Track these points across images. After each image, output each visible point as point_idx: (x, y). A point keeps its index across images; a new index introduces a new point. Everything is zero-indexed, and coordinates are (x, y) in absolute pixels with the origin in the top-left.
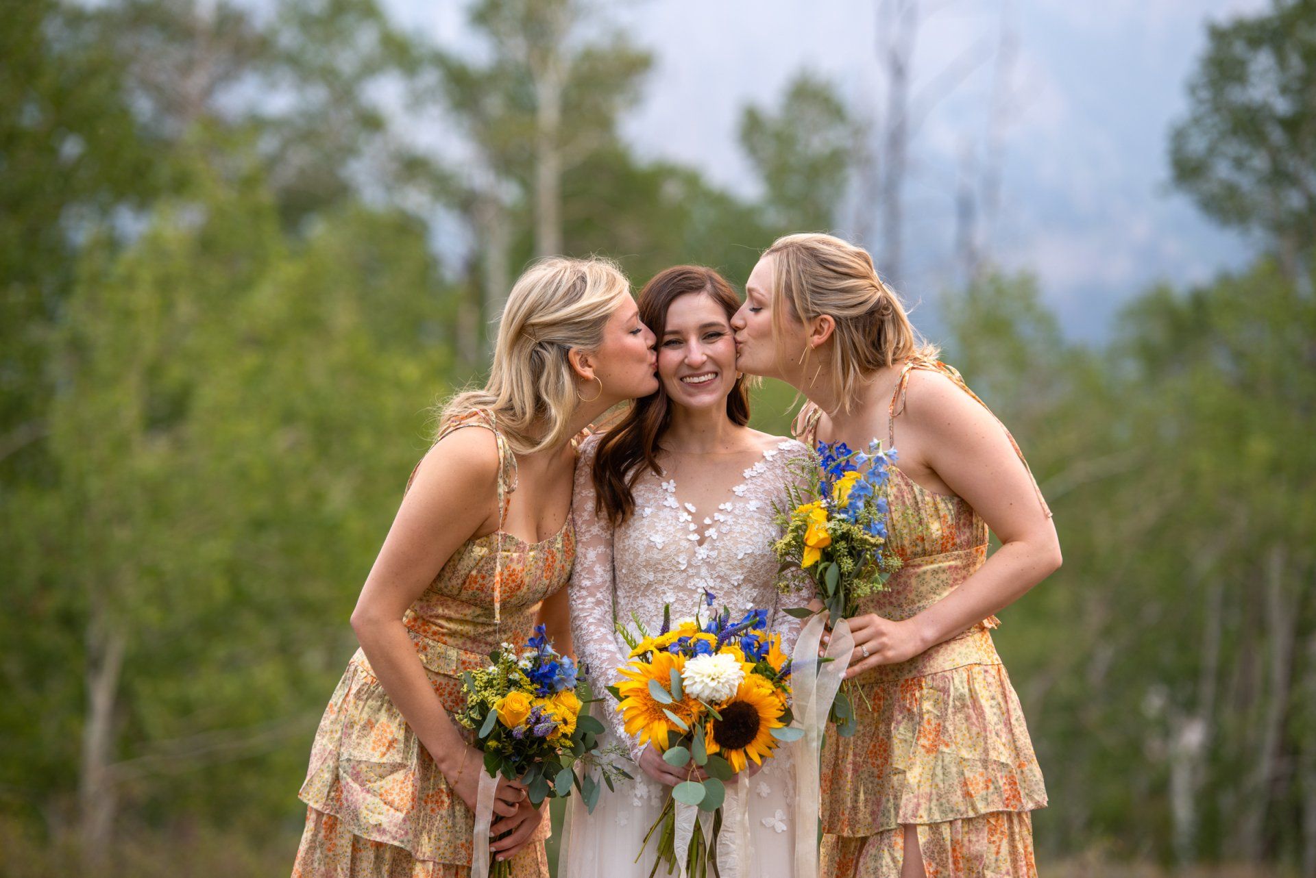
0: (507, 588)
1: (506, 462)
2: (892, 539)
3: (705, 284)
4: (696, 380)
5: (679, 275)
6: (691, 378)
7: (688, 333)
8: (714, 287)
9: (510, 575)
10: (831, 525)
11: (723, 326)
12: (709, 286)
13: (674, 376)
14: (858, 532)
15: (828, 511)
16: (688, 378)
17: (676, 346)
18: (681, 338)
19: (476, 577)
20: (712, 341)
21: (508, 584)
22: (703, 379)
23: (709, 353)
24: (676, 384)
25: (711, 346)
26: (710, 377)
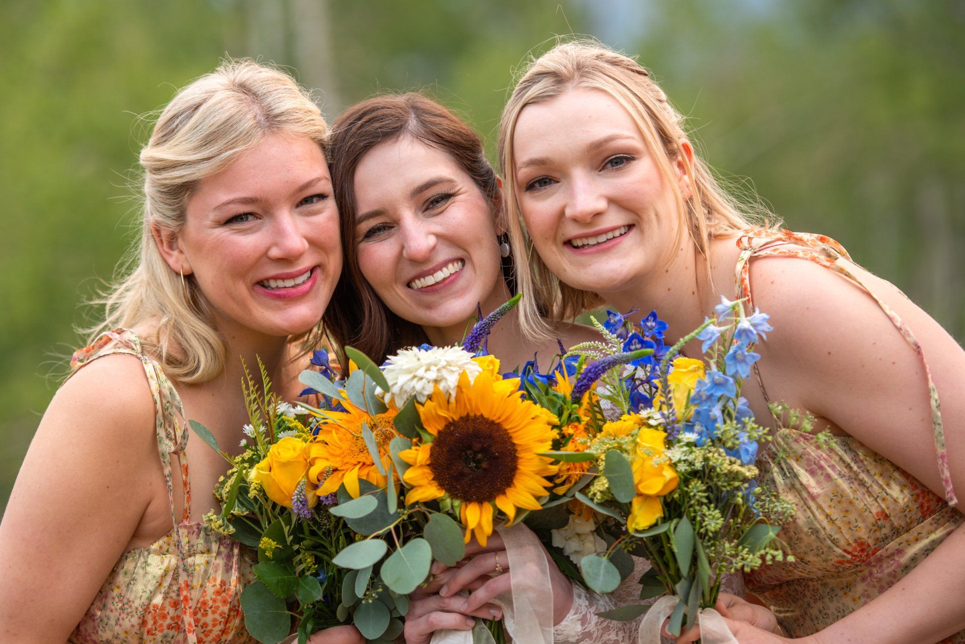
0: (217, 616)
1: (164, 401)
2: (836, 536)
3: (406, 121)
4: (430, 280)
5: (359, 119)
6: (422, 280)
7: (395, 210)
8: (423, 123)
9: (218, 593)
10: (676, 454)
11: (450, 181)
12: (413, 123)
13: (396, 282)
14: (722, 462)
15: (665, 431)
16: (417, 281)
17: (383, 234)
18: (388, 221)
19: (163, 608)
20: (440, 210)
21: (217, 607)
22: (440, 275)
23: (438, 229)
24: (403, 296)
25: (438, 219)
26: (452, 268)
